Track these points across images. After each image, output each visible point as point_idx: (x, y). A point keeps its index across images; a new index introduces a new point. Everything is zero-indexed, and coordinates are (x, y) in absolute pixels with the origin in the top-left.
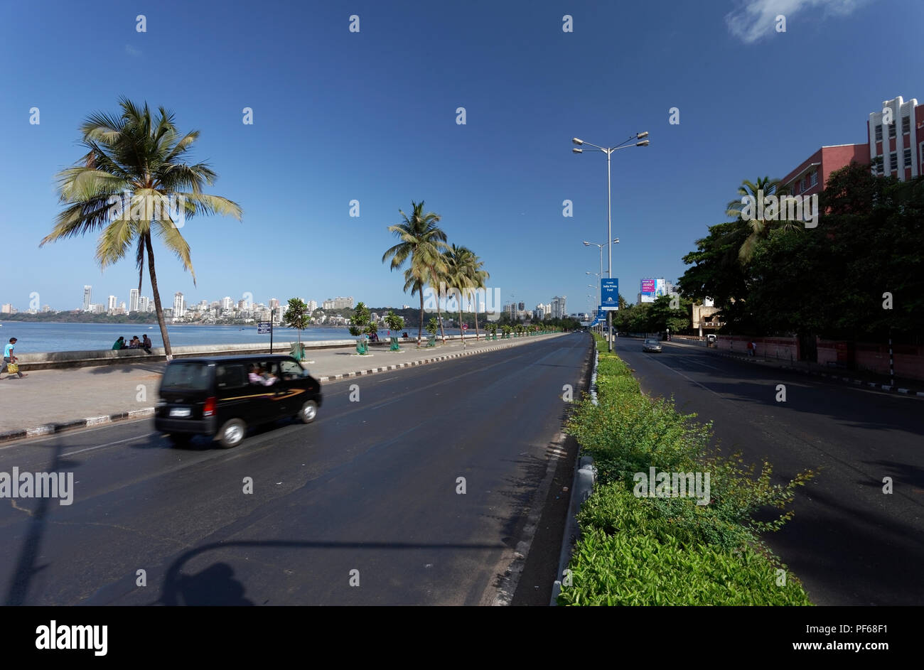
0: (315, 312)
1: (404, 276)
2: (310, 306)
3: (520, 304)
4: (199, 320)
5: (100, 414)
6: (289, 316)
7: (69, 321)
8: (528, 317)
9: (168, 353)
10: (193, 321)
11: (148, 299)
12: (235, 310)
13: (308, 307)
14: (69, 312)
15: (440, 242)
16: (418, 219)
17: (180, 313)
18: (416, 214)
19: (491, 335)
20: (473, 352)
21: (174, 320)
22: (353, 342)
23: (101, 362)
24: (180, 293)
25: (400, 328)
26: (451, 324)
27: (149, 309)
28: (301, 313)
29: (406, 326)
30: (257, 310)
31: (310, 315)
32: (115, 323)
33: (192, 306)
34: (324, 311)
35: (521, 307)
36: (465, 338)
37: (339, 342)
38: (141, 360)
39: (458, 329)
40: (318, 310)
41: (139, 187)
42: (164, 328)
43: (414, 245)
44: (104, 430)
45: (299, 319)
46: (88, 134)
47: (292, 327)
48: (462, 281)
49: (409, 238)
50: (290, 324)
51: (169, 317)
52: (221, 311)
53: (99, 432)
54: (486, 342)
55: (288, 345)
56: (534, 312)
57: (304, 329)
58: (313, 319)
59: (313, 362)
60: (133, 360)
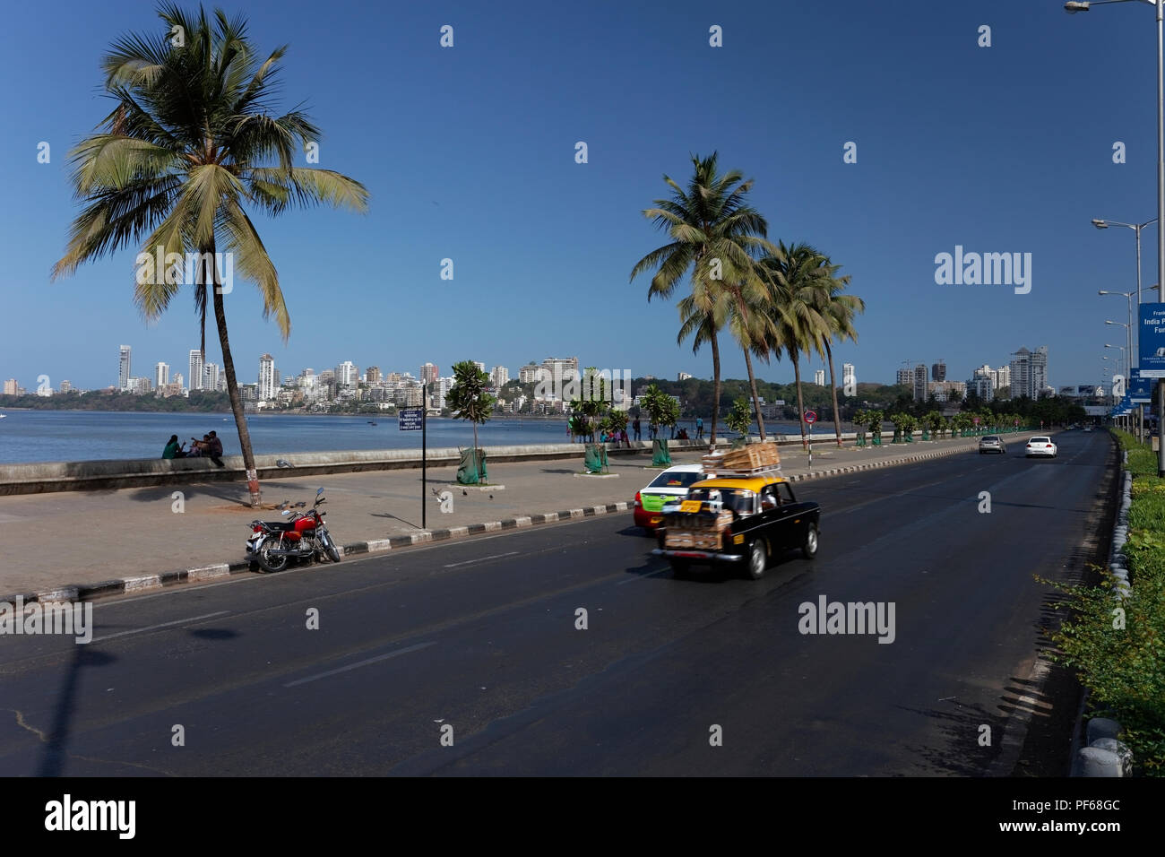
0: (505, 388)
1: (679, 311)
2: (496, 377)
3: (935, 368)
4: (300, 405)
5: (144, 572)
6: (454, 397)
7: (99, 408)
8: (954, 395)
9: (249, 465)
10: (291, 407)
11: (217, 368)
12: (361, 385)
13: (491, 379)
14: (98, 392)
15: (754, 238)
16: (704, 192)
17: (270, 391)
18: (700, 180)
19: (869, 434)
20: (830, 470)
21: (261, 404)
22: (578, 447)
23: (146, 481)
24: (268, 356)
25: (672, 419)
26: (781, 413)
27: (220, 385)
28: (477, 391)
29: (685, 415)
30: (400, 385)
31: (497, 394)
32: (168, 411)
33: (289, 379)
34: (522, 386)
35: (938, 373)
36: (811, 442)
37: (551, 448)
38: (206, 477)
39: (794, 422)
40: (511, 384)
41: (195, 163)
42: (241, 420)
43: (698, 246)
44: (151, 601)
45: (475, 403)
46: (114, 73)
47: (462, 418)
48: (802, 320)
49: (686, 232)
50: (457, 412)
51: (253, 401)
52: (338, 389)
53: (145, 603)
54: (858, 449)
55: (455, 452)
56: (969, 384)
57: (483, 422)
58: (502, 402)
59: (502, 487)
60: (195, 477)
